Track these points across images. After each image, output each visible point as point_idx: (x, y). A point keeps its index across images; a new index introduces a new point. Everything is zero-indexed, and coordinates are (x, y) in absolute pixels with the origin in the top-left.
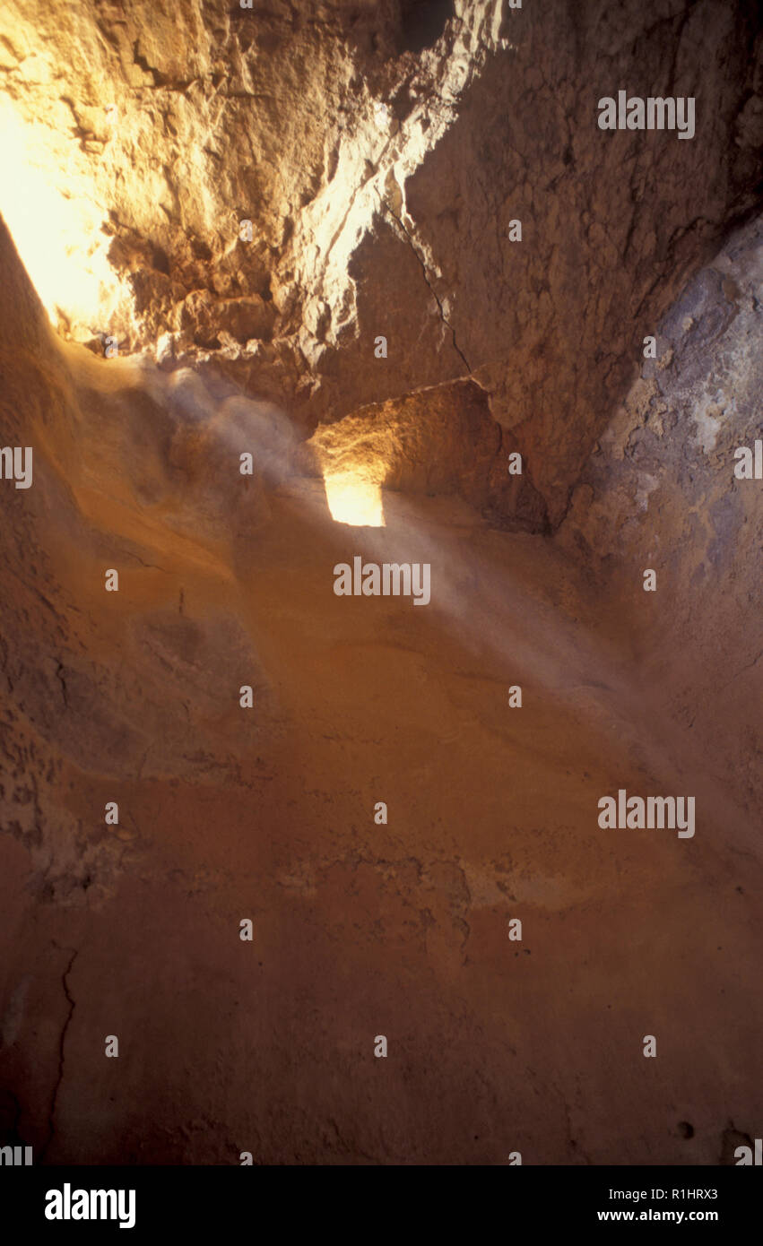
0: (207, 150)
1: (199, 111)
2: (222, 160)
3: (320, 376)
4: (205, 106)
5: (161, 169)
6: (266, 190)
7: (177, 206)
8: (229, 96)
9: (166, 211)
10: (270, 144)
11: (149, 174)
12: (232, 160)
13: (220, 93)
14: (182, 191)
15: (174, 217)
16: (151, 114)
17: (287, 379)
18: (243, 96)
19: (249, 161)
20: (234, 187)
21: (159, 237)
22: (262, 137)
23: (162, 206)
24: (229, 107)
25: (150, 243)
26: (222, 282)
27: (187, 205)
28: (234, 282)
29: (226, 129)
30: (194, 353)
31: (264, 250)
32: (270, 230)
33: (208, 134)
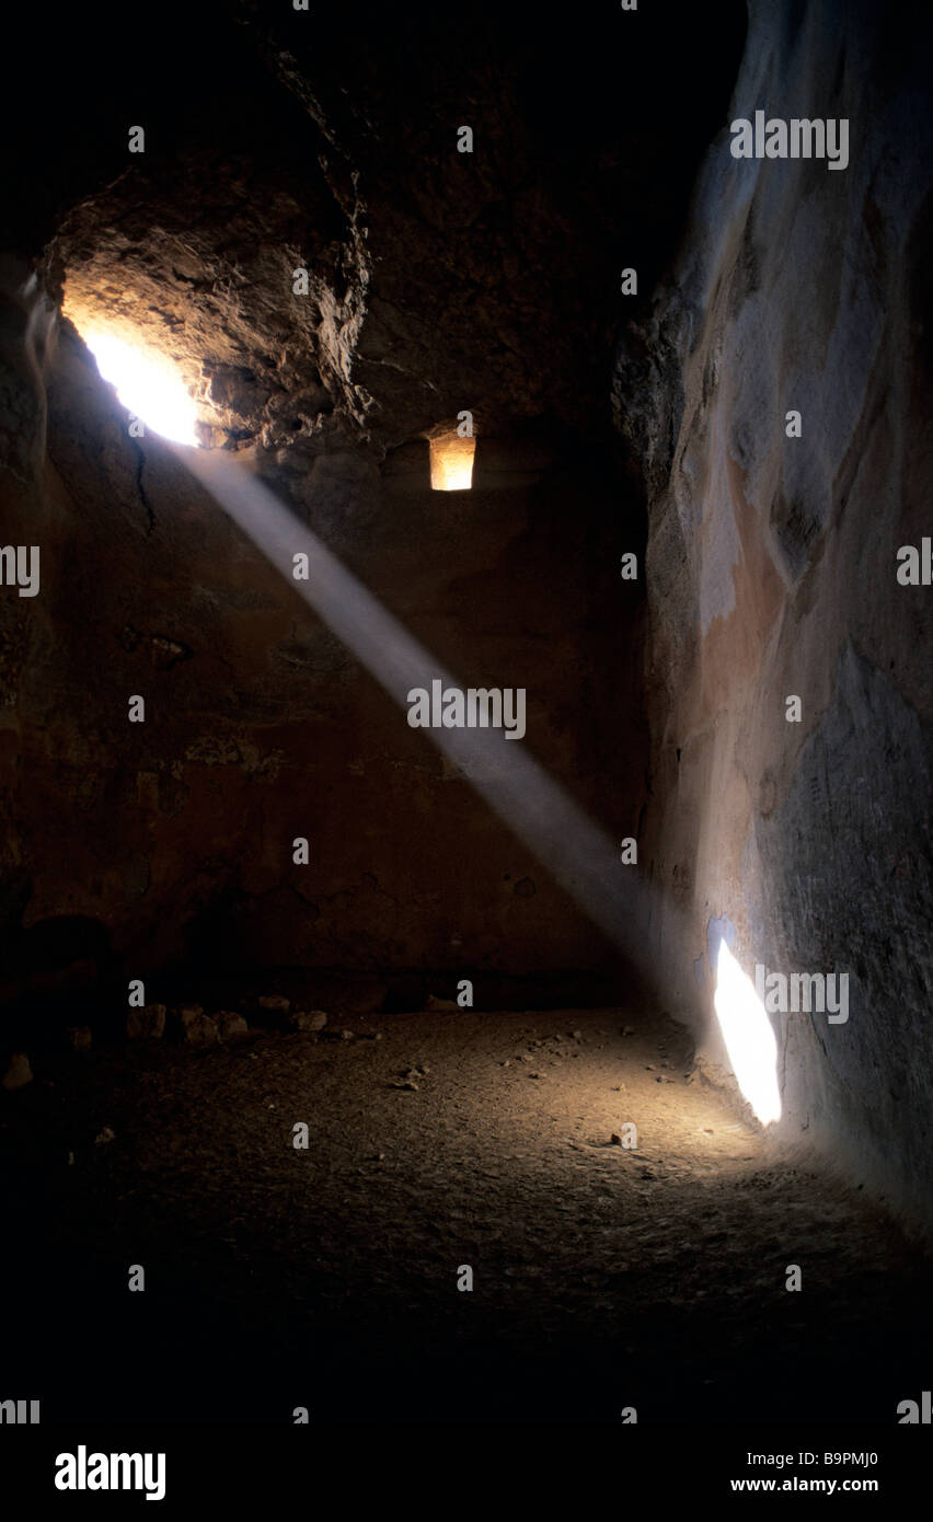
0: (241, 317)
1: (225, 300)
2: (253, 318)
3: (369, 431)
4: (227, 297)
5: (221, 330)
6: (291, 318)
7: (241, 343)
8: (238, 289)
9: (235, 348)
10: (278, 301)
11: (216, 334)
12: (259, 316)
13: (232, 289)
14: (240, 336)
15: (243, 349)
16: (199, 308)
17: (349, 438)
18: (245, 286)
19: (271, 312)
20: (268, 327)
21: (240, 363)
22: (269, 299)
23: (232, 347)
24: (240, 295)
25: (236, 368)
26: (287, 383)
27: (246, 340)
28: (295, 380)
29: (245, 304)
30: (284, 439)
31: (305, 356)
32: (304, 342)
33: (237, 310)
